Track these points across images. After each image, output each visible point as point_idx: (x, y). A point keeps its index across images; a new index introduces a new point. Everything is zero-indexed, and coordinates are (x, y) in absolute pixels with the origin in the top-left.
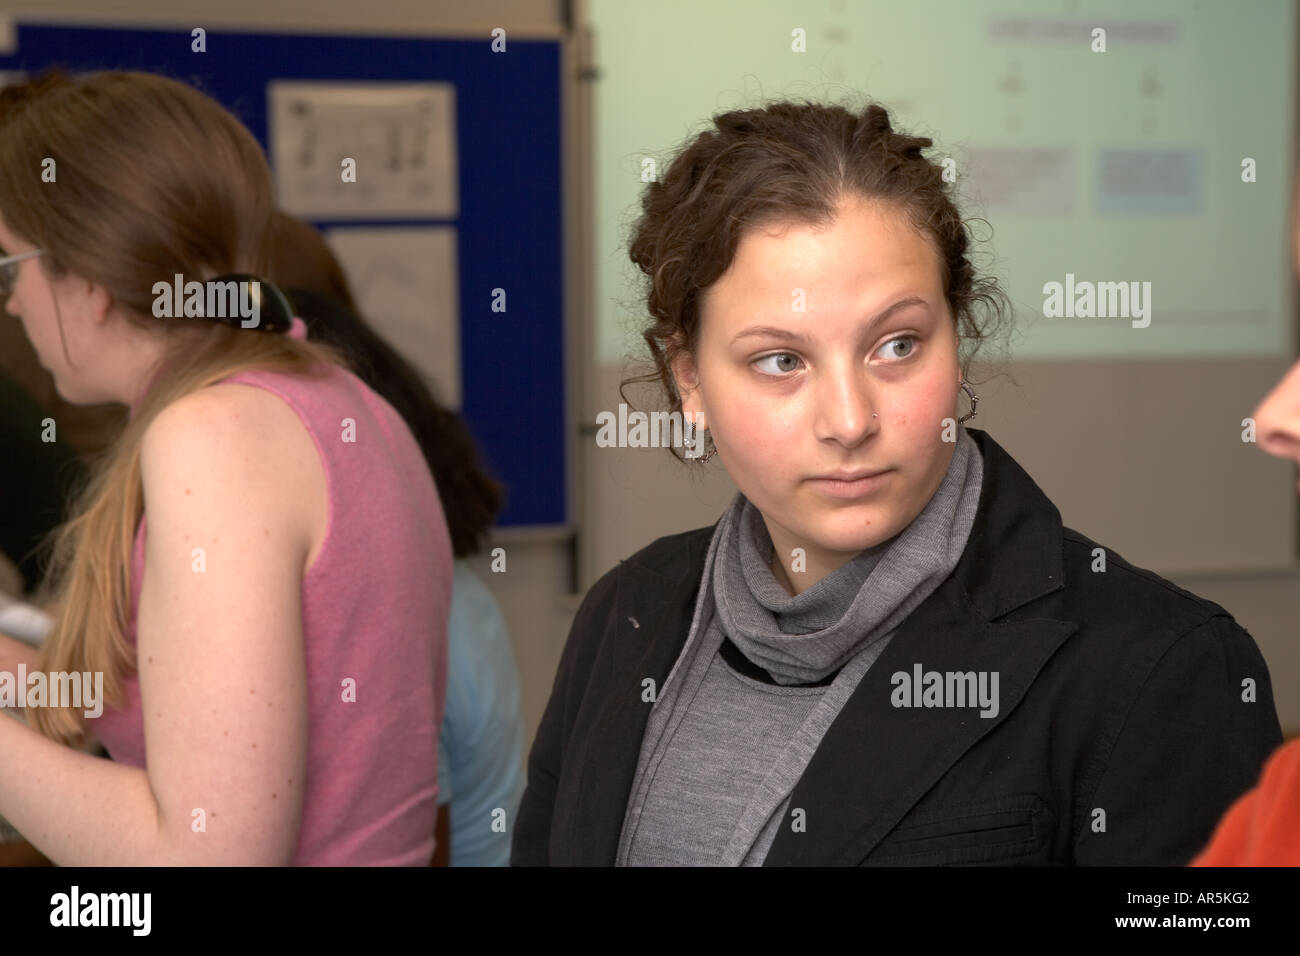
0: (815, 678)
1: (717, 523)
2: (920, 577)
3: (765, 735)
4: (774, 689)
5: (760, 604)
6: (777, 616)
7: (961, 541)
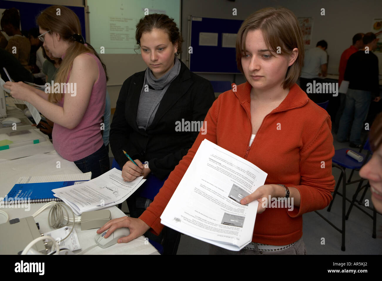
0: (161, 89)
1: (146, 70)
2: (175, 76)
3: (155, 96)
4: (155, 91)
5: (153, 80)
6: (155, 81)
7: (179, 72)
